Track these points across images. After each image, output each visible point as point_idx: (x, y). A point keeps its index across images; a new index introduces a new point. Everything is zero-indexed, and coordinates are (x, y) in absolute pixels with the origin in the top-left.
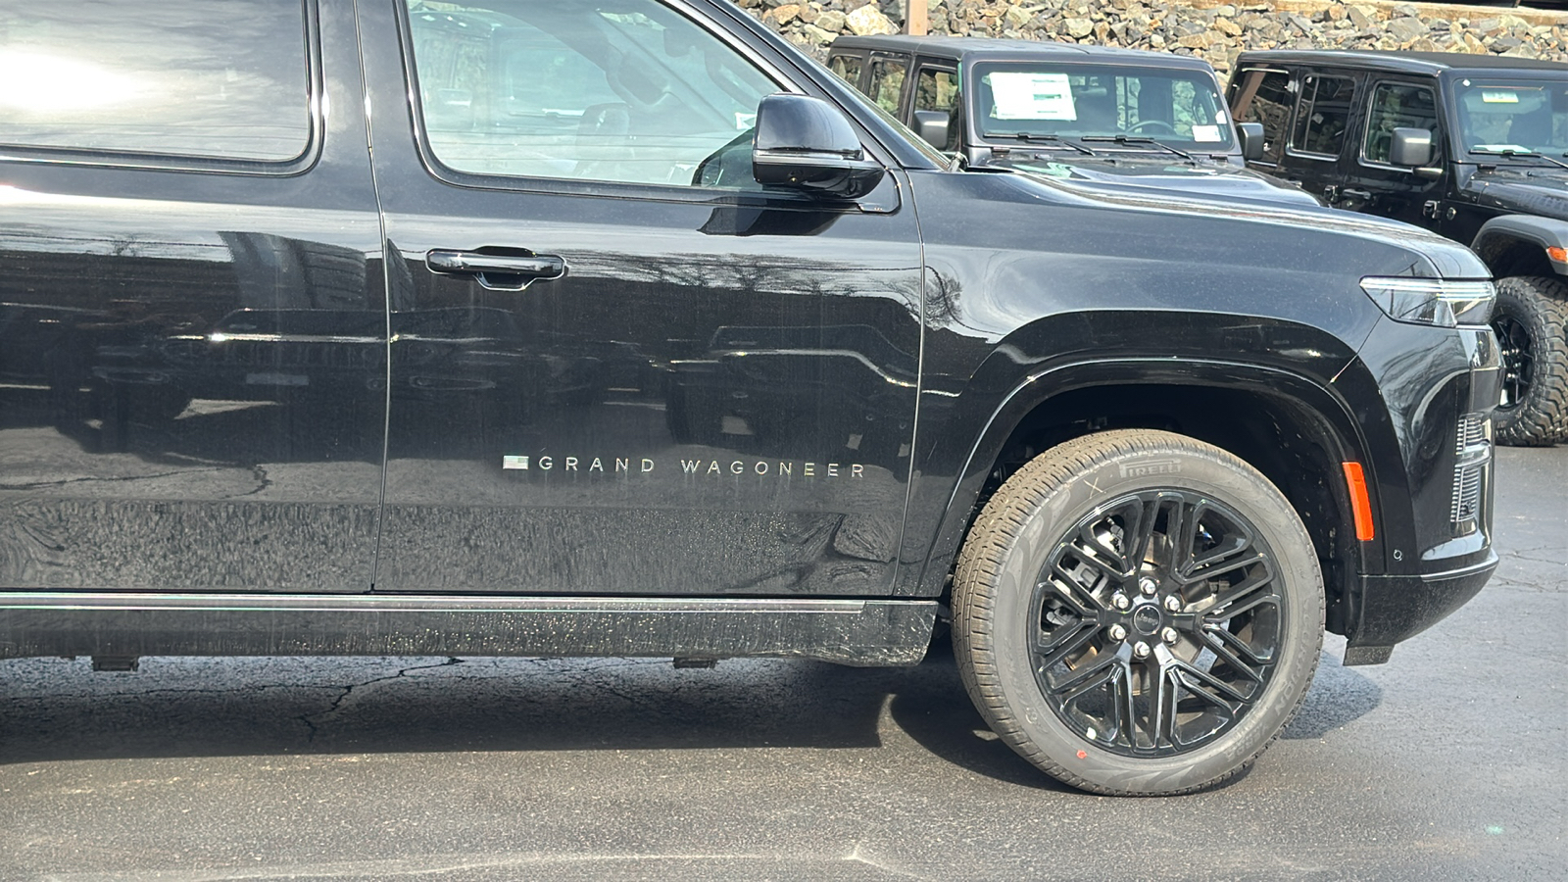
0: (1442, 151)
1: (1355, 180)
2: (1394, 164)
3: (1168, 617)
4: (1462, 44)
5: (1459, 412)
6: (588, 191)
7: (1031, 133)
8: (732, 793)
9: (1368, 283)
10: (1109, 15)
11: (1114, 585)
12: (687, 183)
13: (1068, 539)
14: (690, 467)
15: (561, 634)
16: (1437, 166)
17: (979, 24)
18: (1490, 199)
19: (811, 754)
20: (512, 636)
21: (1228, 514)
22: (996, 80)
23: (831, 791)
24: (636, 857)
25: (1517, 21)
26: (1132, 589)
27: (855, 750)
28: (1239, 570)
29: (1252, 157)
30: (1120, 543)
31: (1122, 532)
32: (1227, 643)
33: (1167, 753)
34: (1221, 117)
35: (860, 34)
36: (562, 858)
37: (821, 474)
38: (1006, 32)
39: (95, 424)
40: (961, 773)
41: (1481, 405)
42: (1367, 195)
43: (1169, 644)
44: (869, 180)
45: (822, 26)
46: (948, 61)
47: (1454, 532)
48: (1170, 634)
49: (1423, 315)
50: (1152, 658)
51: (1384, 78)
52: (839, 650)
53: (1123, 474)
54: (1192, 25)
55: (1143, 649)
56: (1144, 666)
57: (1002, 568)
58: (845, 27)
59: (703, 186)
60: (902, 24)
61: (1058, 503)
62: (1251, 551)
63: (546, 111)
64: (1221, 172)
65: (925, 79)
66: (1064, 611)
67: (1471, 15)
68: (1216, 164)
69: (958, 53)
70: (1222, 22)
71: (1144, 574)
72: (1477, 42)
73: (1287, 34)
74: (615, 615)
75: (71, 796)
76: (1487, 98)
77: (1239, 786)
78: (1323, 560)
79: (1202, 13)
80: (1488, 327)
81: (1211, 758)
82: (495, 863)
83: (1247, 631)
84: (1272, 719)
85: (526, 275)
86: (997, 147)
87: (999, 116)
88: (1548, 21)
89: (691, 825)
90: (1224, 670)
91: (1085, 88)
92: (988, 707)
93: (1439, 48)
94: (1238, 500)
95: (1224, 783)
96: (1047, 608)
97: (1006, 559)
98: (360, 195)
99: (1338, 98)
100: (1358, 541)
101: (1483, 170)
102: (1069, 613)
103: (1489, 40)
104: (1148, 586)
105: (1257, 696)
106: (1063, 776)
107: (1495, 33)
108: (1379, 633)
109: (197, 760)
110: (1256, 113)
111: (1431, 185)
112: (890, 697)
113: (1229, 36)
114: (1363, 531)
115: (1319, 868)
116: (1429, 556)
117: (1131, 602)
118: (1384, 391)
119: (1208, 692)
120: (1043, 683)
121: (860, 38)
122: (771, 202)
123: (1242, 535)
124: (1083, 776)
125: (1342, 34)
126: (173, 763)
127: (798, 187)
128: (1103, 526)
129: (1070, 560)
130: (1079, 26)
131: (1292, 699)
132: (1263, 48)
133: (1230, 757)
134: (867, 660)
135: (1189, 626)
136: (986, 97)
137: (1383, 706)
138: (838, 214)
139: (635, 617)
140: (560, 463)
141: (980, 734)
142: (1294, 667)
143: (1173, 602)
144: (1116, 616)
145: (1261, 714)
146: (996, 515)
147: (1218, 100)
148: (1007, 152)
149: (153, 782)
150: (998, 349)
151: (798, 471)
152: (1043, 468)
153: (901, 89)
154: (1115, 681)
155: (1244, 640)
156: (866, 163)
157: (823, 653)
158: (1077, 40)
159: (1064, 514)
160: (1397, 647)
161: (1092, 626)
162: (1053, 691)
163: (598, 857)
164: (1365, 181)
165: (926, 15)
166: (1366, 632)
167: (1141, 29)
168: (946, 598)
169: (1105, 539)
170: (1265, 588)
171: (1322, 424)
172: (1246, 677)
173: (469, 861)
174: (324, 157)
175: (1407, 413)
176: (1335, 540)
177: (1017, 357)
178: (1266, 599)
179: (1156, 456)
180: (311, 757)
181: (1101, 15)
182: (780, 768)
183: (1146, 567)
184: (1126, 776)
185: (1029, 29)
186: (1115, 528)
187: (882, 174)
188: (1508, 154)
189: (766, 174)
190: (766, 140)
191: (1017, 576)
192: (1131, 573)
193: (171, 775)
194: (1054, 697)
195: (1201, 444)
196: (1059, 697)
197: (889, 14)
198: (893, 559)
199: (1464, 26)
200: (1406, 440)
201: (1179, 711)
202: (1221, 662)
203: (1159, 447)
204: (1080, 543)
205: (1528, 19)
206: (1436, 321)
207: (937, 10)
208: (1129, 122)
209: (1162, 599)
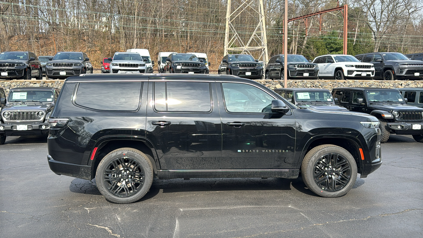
0: (365, 101)
1: (351, 105)
2: (357, 103)
3: (334, 171)
4: (365, 85)
5: (376, 141)
6: (248, 114)
7: (304, 101)
8: (271, 197)
9: (361, 123)
10: (313, 84)
11: (325, 167)
12: (261, 112)
13: (318, 160)
14: (263, 151)
15: (246, 174)
16: (364, 103)
17: (294, 86)
18: (372, 108)
19: (281, 191)
20: (239, 175)
21: (342, 156)
22: (298, 94)
23: (285, 196)
24: (259, 206)
25: (373, 82)
26: (328, 167)
27: (287, 190)
28: (344, 164)
29: (337, 103)
30: (326, 161)
31: (326, 159)
32: (342, 175)
33: (335, 191)
34: (331, 97)
35: (278, 88)
36: (248, 206)
37: (282, 151)
38: (298, 87)
39: (180, 146)
40: (304, 194)
41: (379, 140)
42: (353, 108)
43: (334, 175)
44: (288, 110)
45: (272, 87)
46: (291, 92)
47: (376, 158)
48: (334, 174)
49: (369, 127)
50: (332, 177)
51: (355, 91)
52: (285, 176)
53: (326, 151)
54: (325, 85)
55: (330, 176)
56: (331, 178)
57: (309, 165)
58: (275, 87)
59: (263, 112)
60: (283, 86)
61: (317, 155)
62: (346, 162)
63: (236, 101)
64: (331, 105)
65: (288, 94)
66: (318, 171)
67: (366, 81)
68: (331, 104)
69: (293, 90)
70: (329, 84)
71: (330, 165)
72: (367, 85)
73: (339, 85)
74: (253, 172)
75: (181, 197)
76: (371, 93)
77: (345, 196)
78: (357, 163)
79: (326, 83)
80: (379, 128)
81: (341, 192)
82: (239, 207)
83: (346, 173)
84: (350, 186)
85: (240, 125)
86: (299, 103)
87: (299, 99)
88: (377, 82)
89: (265, 201)
90: (342, 179)
91: (311, 94)
92: (308, 185)
93: (362, 86)
94: (343, 154)
95: (343, 196)
96: (316, 170)
97: (309, 163)
98: (218, 115)
99: (348, 94)
100: (362, 160)
101: (371, 104)
102: (319, 171)
103: (369, 85)
104: (330, 167)
105: (348, 183)
106: (319, 195)
107: (370, 84)
108: (365, 173)
109: (197, 192)
110: (335, 96)
111: (363, 106)
112: (291, 182)
113: (331, 86)
114: (363, 158)
115: (360, 208)
116: (372, 162)
117: (328, 169)
118: (364, 137)
119: (340, 182)
120: (315, 181)
121: (278, 89)
122: (273, 114)
123: (344, 159)
124: (322, 195)
125: (347, 85)
126: (194, 192)
127: (278, 112)
128: (323, 158)
129: (319, 163)
130: (308, 85)
131: (353, 183)
132: (336, 87)
133: (344, 192)
134: (289, 178)
135: (337, 173)
136: (297, 96)
137: (365, 183)
138: (283, 115)
139: (256, 172)
140: (245, 151)
141: (305, 188)
142: (353, 179)
143: (334, 169)
144: (326, 171)
145: (348, 185)
146: (307, 157)
147: (331, 95)
148: (300, 104)
149: (192, 195)
150: (308, 133)
151: (279, 151)
152: (314, 150)
153: (284, 95)
154: (326, 181)
155: (345, 174)
156: (287, 108)
157: (283, 177)
158: (308, 87)
159: (318, 157)
160: (368, 175)
161: (322, 173)
162: (317, 182)
163: (253, 206)
164: (353, 106)
165: (287, 85)
166: (364, 173)
167: (318, 85)
168: (300, 169)
169: (324, 160)
170: (348, 167)
171: (355, 143)
172: (346, 180)
173: (235, 207)
174: (213, 111)
175: (368, 140)
176: (358, 160)
177: (311, 134)
178: (348, 169)
179: (331, 148)
180: (212, 191)
181: (312, 84)
182: (277, 193)
183: (330, 164)
184: (329, 195)
185: (301, 86)
186: (325, 158)
187: (289, 110)
188: (374, 101)
189: (273, 110)
190: (273, 106)
191: (311, 166)
192: (328, 165)
193: (194, 194)
194: (317, 183)
195: (338, 146)
196: (318, 183)
197: (281, 85)
198: (293, 163)
199: (365, 83)
200: (368, 144)
201: (336, 185)
202: (342, 178)
203: (331, 147)
204: (320, 161)
205: (374, 82)
206: (371, 127)
207: (288, 84)
208: (318, 99)
209: (333, 169)
